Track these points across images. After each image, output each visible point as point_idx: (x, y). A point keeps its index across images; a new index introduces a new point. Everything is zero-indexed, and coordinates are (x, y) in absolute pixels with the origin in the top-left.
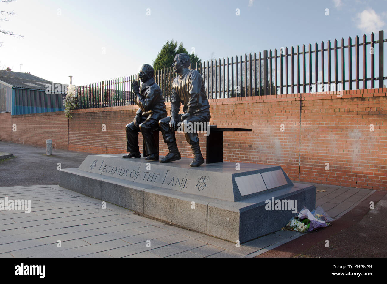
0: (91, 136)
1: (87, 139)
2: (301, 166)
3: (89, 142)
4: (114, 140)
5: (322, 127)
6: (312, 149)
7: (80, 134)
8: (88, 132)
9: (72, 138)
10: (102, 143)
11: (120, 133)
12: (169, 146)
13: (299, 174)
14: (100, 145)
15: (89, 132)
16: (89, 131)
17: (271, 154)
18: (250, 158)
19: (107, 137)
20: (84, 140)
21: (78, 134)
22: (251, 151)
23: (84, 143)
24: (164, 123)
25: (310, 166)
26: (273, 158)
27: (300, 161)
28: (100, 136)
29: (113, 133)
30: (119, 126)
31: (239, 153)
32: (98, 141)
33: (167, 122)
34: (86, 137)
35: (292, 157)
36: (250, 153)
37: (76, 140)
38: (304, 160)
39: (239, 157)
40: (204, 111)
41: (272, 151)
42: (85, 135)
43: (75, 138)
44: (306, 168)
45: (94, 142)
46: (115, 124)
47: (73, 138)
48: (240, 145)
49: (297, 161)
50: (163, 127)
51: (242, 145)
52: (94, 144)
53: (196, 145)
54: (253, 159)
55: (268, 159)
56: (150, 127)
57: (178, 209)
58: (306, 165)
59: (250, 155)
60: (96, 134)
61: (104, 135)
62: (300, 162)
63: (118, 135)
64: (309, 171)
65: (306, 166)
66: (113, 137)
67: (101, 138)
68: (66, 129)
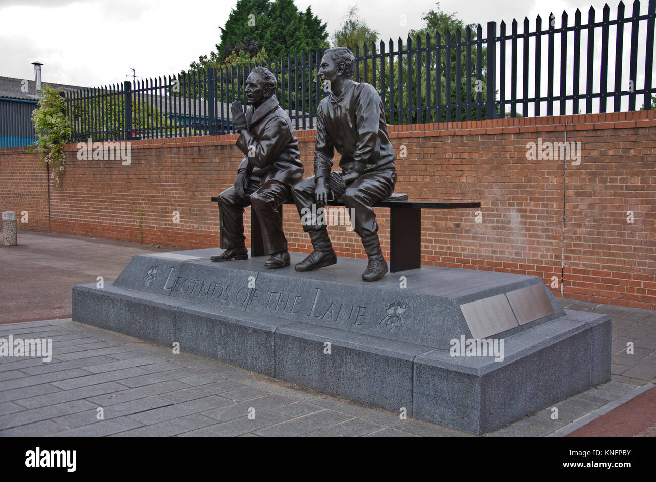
0: (103, 202)
1: (95, 208)
2: (566, 266)
3: (99, 215)
4: (158, 212)
5: (613, 187)
6: (590, 231)
7: (78, 197)
8: (96, 194)
9: (58, 206)
10: (131, 218)
11: (171, 197)
12: (314, 238)
13: (562, 284)
14: (126, 221)
15: (100, 194)
16: (99, 191)
17: (501, 242)
18: (456, 249)
19: (142, 203)
20: (87, 211)
21: (72, 197)
22: (458, 236)
23: (88, 218)
24: (303, 191)
25: (586, 267)
26: (506, 250)
27: (565, 256)
28: (124, 203)
29: (154, 196)
30: (168, 181)
31: (433, 239)
32: (120, 213)
33: (308, 189)
34: (93, 204)
35: (546, 248)
36: (457, 240)
37: (67, 209)
38: (572, 255)
39: (434, 247)
40: (384, 167)
41: (503, 236)
42: (89, 201)
43: (65, 206)
44: (575, 271)
45: (110, 216)
46: (159, 177)
47: (61, 206)
48: (434, 223)
49: (557, 257)
50: (300, 200)
51: (438, 222)
52: (111, 220)
53: (374, 237)
54: (462, 253)
55: (494, 252)
56: (273, 199)
57: (350, 368)
58: (578, 265)
59: (456, 243)
60: (115, 198)
61: (135, 199)
62: (563, 258)
63: (168, 201)
64: (584, 279)
65: (576, 268)
66: (155, 204)
67: (128, 206)
68: (42, 186)
